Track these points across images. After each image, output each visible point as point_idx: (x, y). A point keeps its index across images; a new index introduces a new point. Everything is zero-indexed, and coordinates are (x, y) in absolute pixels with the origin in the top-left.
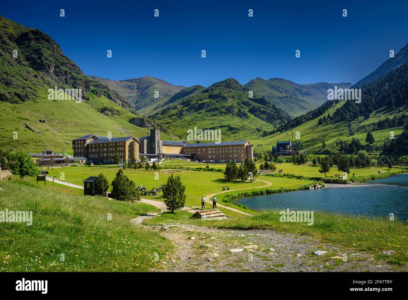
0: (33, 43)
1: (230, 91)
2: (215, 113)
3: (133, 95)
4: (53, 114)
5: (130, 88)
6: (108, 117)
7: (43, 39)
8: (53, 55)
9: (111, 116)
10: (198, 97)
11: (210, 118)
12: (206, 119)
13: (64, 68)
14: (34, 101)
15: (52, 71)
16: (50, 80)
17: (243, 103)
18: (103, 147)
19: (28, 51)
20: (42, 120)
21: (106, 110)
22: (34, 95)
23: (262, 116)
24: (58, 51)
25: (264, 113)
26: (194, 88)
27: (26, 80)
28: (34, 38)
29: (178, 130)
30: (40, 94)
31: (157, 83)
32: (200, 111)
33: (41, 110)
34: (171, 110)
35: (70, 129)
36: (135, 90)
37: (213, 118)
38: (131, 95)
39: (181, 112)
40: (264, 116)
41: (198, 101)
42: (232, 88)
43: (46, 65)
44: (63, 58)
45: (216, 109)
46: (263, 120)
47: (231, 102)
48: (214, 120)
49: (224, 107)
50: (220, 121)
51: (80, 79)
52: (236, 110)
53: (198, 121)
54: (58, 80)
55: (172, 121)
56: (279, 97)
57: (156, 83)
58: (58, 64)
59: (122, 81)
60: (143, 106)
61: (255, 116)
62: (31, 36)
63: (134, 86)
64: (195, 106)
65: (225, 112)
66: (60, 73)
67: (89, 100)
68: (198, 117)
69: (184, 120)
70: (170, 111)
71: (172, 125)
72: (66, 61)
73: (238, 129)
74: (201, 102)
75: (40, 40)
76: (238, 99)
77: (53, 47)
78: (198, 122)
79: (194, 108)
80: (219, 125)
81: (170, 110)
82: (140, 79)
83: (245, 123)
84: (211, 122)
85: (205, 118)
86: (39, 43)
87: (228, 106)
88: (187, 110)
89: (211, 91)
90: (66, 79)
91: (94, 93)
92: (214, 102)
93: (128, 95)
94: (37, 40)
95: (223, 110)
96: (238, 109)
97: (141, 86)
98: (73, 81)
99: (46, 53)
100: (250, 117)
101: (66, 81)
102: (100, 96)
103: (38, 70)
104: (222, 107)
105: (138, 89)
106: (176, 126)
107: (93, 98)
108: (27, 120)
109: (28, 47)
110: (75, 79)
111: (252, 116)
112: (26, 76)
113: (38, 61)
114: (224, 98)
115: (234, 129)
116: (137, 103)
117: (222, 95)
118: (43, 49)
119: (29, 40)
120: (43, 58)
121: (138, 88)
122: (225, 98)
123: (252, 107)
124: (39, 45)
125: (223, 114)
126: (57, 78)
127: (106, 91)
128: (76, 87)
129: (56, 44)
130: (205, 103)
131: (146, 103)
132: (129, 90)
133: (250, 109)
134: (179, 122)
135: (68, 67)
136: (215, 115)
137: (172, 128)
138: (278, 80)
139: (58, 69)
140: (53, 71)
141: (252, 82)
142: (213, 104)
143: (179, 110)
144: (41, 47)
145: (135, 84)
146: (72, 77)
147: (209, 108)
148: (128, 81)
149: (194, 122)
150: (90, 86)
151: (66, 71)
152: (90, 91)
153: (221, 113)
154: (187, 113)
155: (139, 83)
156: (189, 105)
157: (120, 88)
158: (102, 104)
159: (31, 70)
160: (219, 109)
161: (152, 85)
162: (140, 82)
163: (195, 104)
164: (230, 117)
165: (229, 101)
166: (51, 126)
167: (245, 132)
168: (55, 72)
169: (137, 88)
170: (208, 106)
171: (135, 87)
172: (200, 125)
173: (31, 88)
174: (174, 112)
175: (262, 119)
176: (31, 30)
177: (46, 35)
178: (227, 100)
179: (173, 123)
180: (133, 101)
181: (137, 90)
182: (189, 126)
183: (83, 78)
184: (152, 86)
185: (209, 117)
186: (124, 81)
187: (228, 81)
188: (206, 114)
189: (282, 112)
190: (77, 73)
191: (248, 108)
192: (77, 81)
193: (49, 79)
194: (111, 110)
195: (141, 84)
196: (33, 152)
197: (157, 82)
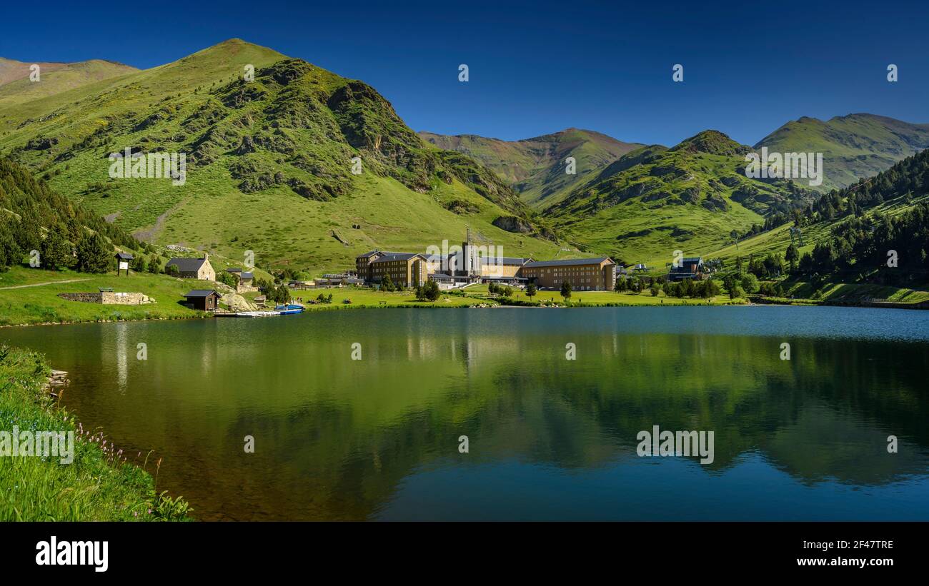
0: (352, 103)
1: (700, 158)
2: (659, 202)
3: (542, 167)
4: (372, 215)
5: (538, 153)
6: (458, 216)
7: (367, 95)
8: (379, 121)
9: (464, 215)
10: (631, 173)
11: (648, 211)
12: (639, 215)
13: (395, 140)
14: (349, 196)
15: (377, 147)
16: (375, 161)
17: (724, 180)
18: (387, 267)
19: (345, 118)
20: (357, 225)
21: (457, 205)
22: (350, 187)
23: (758, 205)
24: (387, 113)
25: (763, 199)
26: (644, 151)
27: (340, 164)
28: (354, 94)
29: (584, 236)
30: (358, 184)
31: (588, 141)
32: (632, 199)
33: (358, 211)
34: (579, 200)
35: (393, 238)
36: (547, 157)
37: (653, 213)
38: (539, 167)
39: (594, 203)
40: (764, 205)
41: (630, 181)
42: (709, 151)
43: (369, 138)
44: (395, 123)
45: (662, 195)
46: (761, 214)
47: (693, 180)
48: (654, 215)
49: (678, 191)
50: (663, 219)
51: (419, 157)
52: (703, 196)
53: (625, 218)
54: (386, 160)
55: (577, 219)
56: (844, 158)
57: (585, 142)
58: (387, 135)
59: (522, 141)
60: (558, 188)
61: (744, 205)
62: (350, 92)
63: (545, 149)
64: (622, 189)
65: (679, 201)
66: (389, 148)
67: (432, 189)
68: (625, 211)
69: (599, 217)
70: (577, 201)
71: (575, 226)
72: (399, 128)
73: (691, 233)
74: (634, 182)
75: (361, 98)
76: (715, 172)
77: (380, 107)
78: (623, 220)
79: (619, 193)
80: (657, 226)
81: (576, 198)
82: (558, 135)
83: (714, 221)
84: (646, 220)
85: (638, 212)
86: (360, 102)
87: (687, 189)
88: (605, 200)
89: (657, 161)
90: (398, 158)
91: (440, 177)
92: (660, 181)
93: (532, 167)
94: (358, 98)
95: (676, 196)
96: (707, 193)
97: (557, 149)
98: (408, 159)
99: (370, 117)
100: (731, 207)
101: (398, 161)
102: (451, 181)
103: (358, 147)
104: (674, 192)
105: (551, 154)
106: (582, 229)
107: (438, 187)
108: (337, 225)
109: (345, 110)
110: (411, 156)
111: (736, 206)
112: (339, 157)
113: (358, 132)
114: (681, 174)
115: (684, 232)
116: (547, 182)
117: (678, 166)
118: (366, 113)
119: (347, 99)
120: (365, 128)
121: (553, 153)
122: (683, 172)
123: (740, 189)
124: (361, 106)
125: (675, 204)
126: (384, 156)
127: (472, 168)
128: (413, 169)
129: (386, 101)
130: (641, 184)
131: (564, 181)
132: (536, 158)
133: (736, 192)
134: (590, 221)
135: (401, 137)
136: (658, 207)
137: (575, 232)
138: (854, 118)
139: (386, 143)
140: (379, 147)
141: (785, 129)
142: (657, 186)
143: (591, 199)
144: (363, 110)
145: (548, 146)
146: (408, 155)
147: (649, 193)
148: (533, 140)
149: (616, 220)
150: (434, 166)
151: (398, 145)
152: (436, 173)
153: (669, 202)
154: (607, 204)
155: (555, 144)
156: (611, 188)
157: (519, 154)
158: (452, 195)
159: (346, 147)
160: (669, 194)
161: (577, 146)
162: (556, 141)
163: (623, 187)
164: (686, 210)
165: (691, 178)
166: (368, 234)
167: (703, 238)
168: (382, 148)
169: (551, 152)
170: (648, 188)
171: (547, 152)
172: (625, 227)
173: (345, 176)
174: (583, 202)
175: (756, 211)
176: (349, 84)
177: (371, 88)
178: (685, 177)
179: (578, 223)
180: (540, 179)
181: (550, 158)
182: (605, 228)
183: (424, 154)
184: (577, 148)
185: (645, 210)
186: (527, 140)
187: (703, 136)
188: (641, 205)
189: (805, 196)
190: (414, 146)
191: (733, 190)
192: (414, 160)
193: (373, 160)
194: (466, 205)
195: (558, 144)
196: (335, 272)
197: (589, 138)
